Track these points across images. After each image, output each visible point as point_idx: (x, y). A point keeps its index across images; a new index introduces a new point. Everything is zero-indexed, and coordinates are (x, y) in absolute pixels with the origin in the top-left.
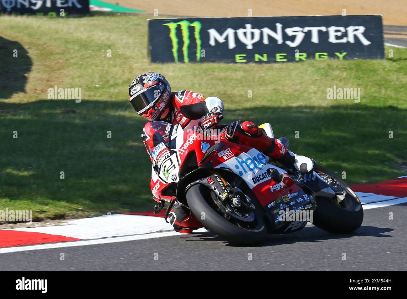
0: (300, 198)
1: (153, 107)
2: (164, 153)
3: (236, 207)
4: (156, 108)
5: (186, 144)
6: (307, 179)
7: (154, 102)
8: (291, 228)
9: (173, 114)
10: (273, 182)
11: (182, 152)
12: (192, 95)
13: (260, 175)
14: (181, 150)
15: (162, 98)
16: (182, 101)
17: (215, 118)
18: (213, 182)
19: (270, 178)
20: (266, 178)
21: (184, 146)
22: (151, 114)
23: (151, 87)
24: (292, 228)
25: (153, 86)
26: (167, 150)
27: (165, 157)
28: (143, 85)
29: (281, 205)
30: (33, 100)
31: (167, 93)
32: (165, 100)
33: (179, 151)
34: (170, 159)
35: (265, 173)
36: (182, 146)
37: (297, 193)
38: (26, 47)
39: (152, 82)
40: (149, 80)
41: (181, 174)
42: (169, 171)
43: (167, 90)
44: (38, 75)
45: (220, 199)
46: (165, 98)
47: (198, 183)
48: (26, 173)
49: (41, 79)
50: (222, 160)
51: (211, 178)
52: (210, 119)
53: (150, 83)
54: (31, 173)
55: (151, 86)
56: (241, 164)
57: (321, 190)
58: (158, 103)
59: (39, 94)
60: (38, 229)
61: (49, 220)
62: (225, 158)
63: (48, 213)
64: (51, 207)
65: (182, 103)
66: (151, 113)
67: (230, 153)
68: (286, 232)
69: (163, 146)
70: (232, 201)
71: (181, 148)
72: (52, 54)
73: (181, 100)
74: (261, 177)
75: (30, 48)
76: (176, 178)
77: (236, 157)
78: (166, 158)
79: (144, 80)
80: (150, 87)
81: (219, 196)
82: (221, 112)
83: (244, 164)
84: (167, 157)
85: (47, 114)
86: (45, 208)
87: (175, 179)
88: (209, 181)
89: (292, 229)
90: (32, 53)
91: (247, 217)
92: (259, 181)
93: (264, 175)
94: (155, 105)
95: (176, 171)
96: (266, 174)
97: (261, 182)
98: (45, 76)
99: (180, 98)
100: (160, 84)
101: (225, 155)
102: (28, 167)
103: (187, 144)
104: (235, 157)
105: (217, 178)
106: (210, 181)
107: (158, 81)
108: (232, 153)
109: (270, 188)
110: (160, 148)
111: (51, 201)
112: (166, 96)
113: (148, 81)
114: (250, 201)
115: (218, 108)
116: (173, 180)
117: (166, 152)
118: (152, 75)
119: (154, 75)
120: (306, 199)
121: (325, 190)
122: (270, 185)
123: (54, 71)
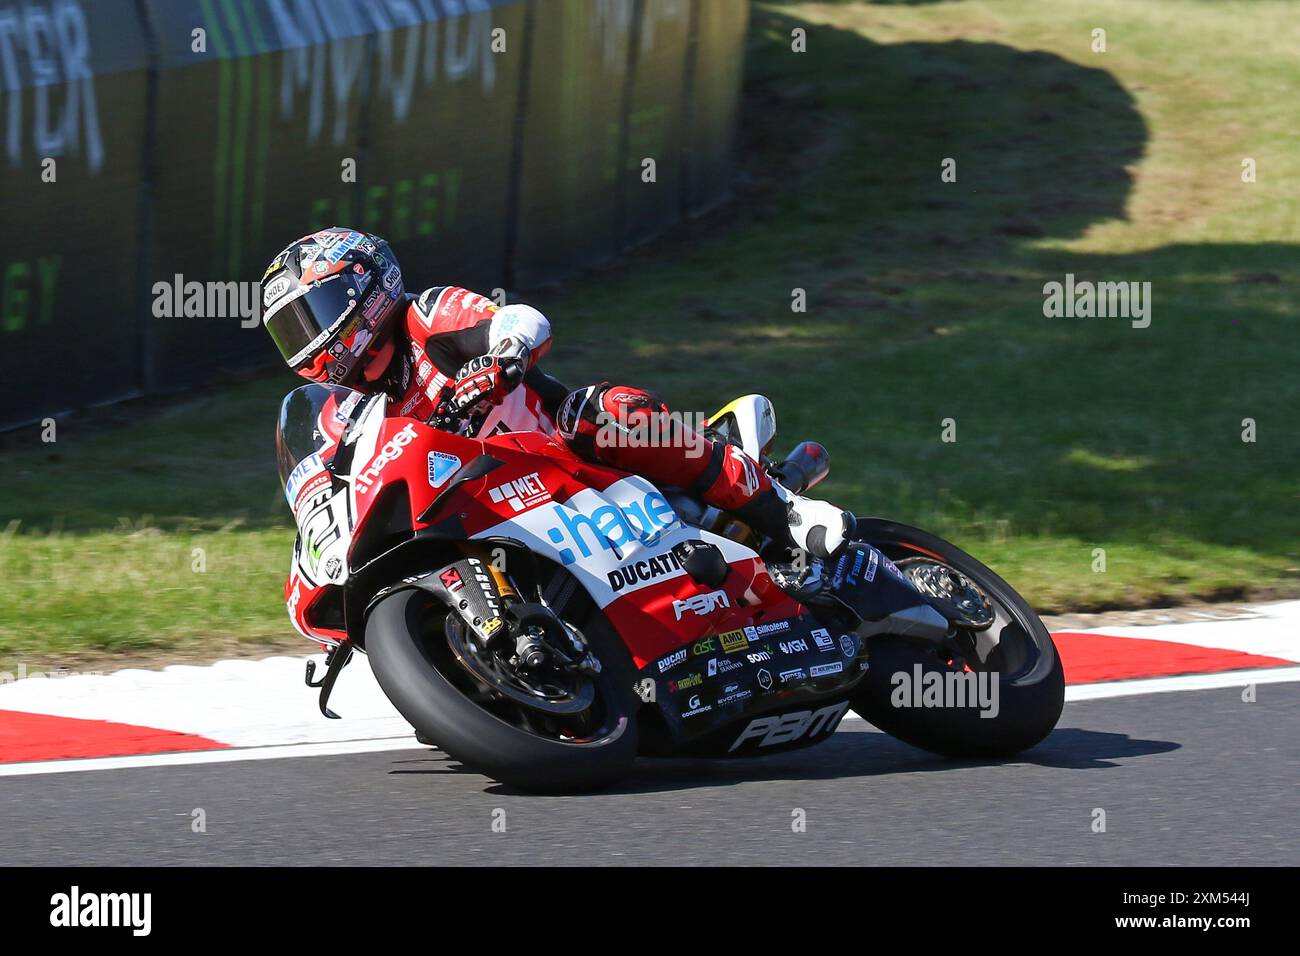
0: (798, 642)
1: (327, 345)
2: (316, 486)
3: (525, 666)
4: (339, 348)
5: (380, 458)
6: (845, 578)
7: (331, 329)
8: (761, 738)
9: (406, 366)
10: (691, 588)
11: (364, 484)
12: (463, 301)
13: (642, 564)
14: (364, 478)
15: (361, 316)
16: (428, 321)
17: (492, 376)
18: (460, 582)
19: (682, 572)
20: (663, 572)
21: (374, 465)
22: (324, 367)
23: (323, 281)
24: (763, 736)
25: (330, 278)
26: (325, 478)
27: (315, 501)
28: (300, 273)
29: (713, 662)
30: (1152, 242)
31: (382, 297)
32: (372, 323)
33: (358, 482)
34: (329, 508)
35: (663, 558)
36: (369, 466)
37: (785, 624)
38: (1130, 85)
39: (329, 264)
40: (321, 258)
41: (355, 557)
42: (320, 548)
43: (383, 288)
44: (1167, 170)
45: (475, 638)
46: (372, 314)
47: (410, 587)
48: (1127, 464)
49: (1175, 183)
50: (502, 513)
51: (453, 569)
52: (477, 380)
53: (322, 268)
54: (1145, 461)
55: (323, 278)
56: (572, 526)
57: (891, 613)
58: (346, 331)
59: (1169, 225)
60: (1164, 629)
61: (1200, 604)
62: (517, 505)
63: (1195, 584)
64: (1206, 566)
65: (430, 326)
66: (325, 363)
67: (537, 491)
68: (738, 753)
69: (316, 464)
70: (514, 645)
71: (362, 473)
72: (1207, 105)
73: (427, 316)
74: (644, 570)
75: (1141, 89)
76: (340, 570)
77: (558, 504)
78: (316, 506)
79: (305, 255)
80: (320, 280)
81: (473, 627)
82: (519, 356)
83: (583, 529)
84: (319, 501)
85: (1196, 286)
86: (1188, 567)
87: (336, 573)
88: (446, 581)
89: (766, 742)
90: (1149, 103)
91: (564, 698)
92: (634, 581)
93: (661, 563)
94: (337, 337)
95: (342, 547)
96: (669, 560)
97: (641, 584)
98: (1187, 172)
99: (424, 313)
100: (358, 268)
101: (517, 495)
102: (1135, 444)
103: (384, 457)
104: (554, 504)
105: (478, 569)
106: (450, 579)
107: (349, 260)
108: (543, 488)
109: (671, 607)
110: (305, 472)
111: (1202, 548)
112: (377, 307)
113: (317, 260)
114: (585, 647)
115: (515, 341)
116: (331, 577)
117: (320, 484)
118: (334, 241)
119: (341, 239)
120: (819, 642)
121: (909, 614)
122: (675, 597)
123: (1212, 156)
